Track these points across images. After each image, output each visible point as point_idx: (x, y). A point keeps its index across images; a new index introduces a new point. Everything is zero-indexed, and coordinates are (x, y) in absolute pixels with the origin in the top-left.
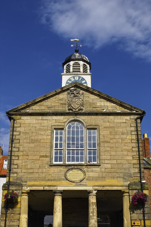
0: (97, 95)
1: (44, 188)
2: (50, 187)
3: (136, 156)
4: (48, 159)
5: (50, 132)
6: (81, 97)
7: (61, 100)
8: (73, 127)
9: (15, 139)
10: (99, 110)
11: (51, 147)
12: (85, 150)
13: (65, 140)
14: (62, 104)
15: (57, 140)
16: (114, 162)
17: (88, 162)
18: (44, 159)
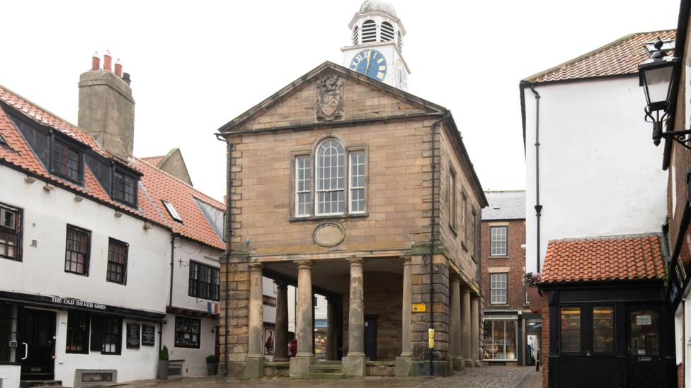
0: (367, 85)
1: (281, 258)
2: (290, 256)
3: (427, 197)
4: (286, 210)
5: (288, 162)
6: (338, 92)
7: (305, 101)
8: (327, 152)
9: (234, 179)
10: (369, 114)
11: (292, 188)
12: (345, 191)
13: (312, 175)
14: (307, 108)
15: (301, 177)
16: (391, 209)
17: (351, 212)
18: (280, 210)
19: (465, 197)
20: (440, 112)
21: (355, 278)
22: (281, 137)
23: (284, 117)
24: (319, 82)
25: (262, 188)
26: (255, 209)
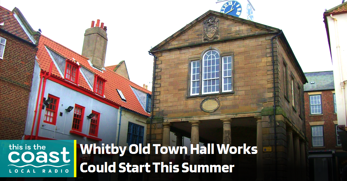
0: (232, 20)
1: (182, 120)
2: (187, 119)
3: (270, 80)
4: (185, 92)
5: (187, 64)
6: (216, 25)
7: (197, 31)
8: (210, 58)
9: (157, 76)
10: (233, 35)
11: (189, 79)
12: (220, 79)
13: (201, 71)
14: (198, 35)
15: (194, 72)
16: (248, 88)
17: (223, 91)
18: (182, 92)
19: (293, 78)
20: (275, 31)
21: (226, 131)
22: (183, 51)
23: (185, 40)
24: (205, 21)
25: (172, 80)
26: (167, 92)
